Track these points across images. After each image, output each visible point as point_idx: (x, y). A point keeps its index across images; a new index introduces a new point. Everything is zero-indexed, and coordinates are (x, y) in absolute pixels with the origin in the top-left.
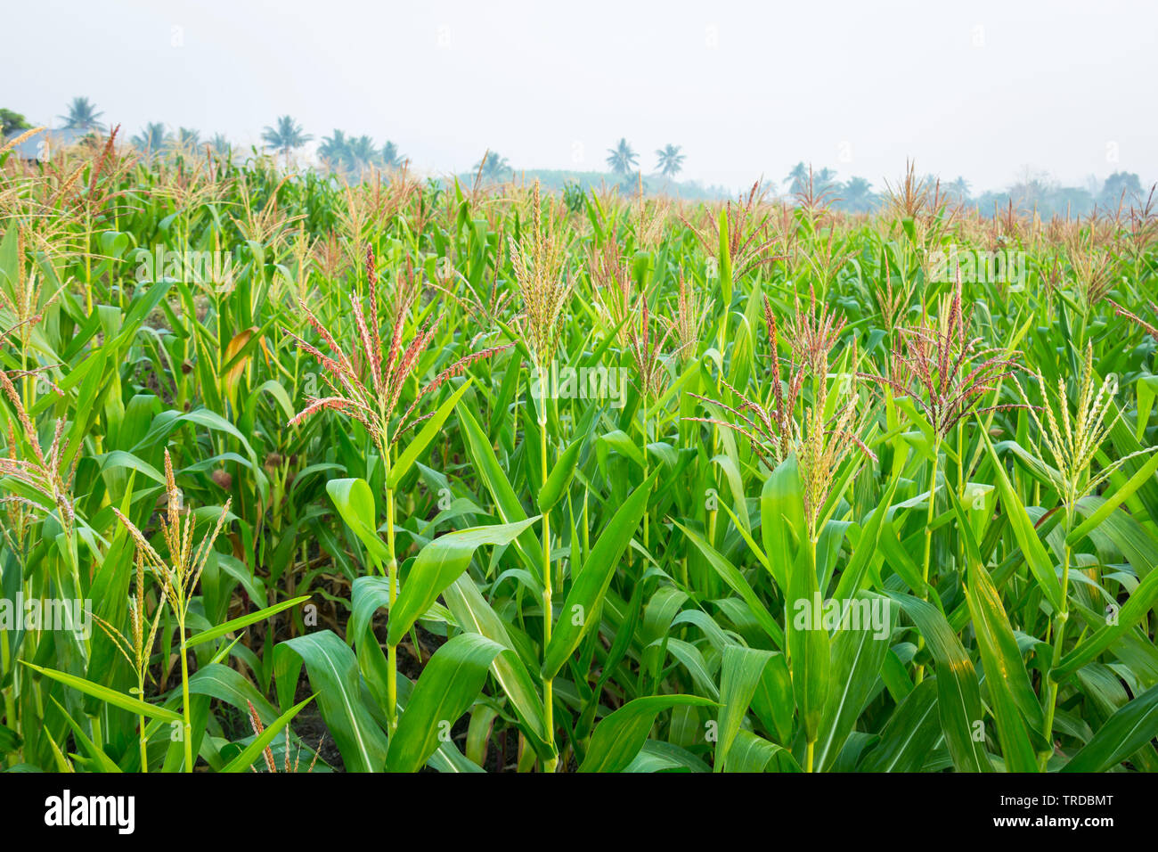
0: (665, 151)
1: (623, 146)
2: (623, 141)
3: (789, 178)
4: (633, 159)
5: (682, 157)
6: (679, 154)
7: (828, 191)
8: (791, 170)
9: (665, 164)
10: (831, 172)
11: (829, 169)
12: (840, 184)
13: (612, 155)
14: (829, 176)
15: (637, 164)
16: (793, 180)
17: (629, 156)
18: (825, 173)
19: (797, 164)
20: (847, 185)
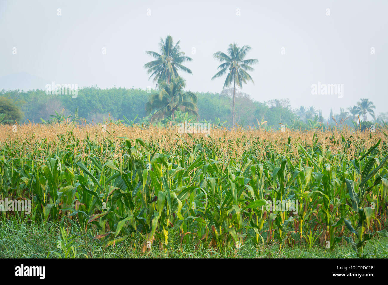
4: (184, 64)
5: (252, 61)
13: (155, 59)
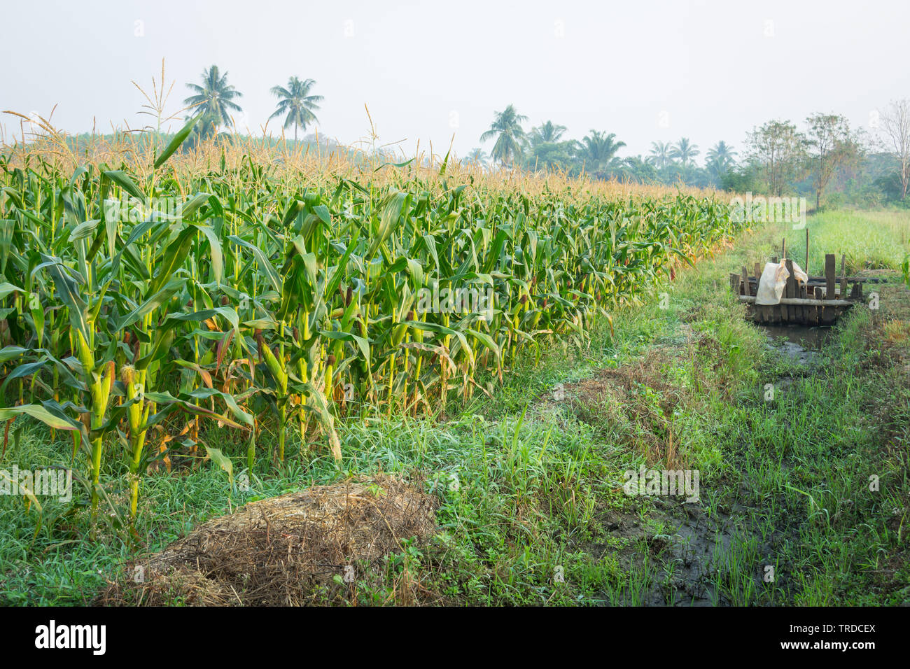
0: (289, 90)
1: (214, 80)
2: (214, 71)
3: (491, 133)
4: (233, 100)
5: (317, 98)
6: (310, 94)
7: (555, 153)
8: (494, 119)
9: (288, 110)
10: (559, 128)
11: (554, 124)
12: (574, 142)
14: (555, 134)
15: (239, 109)
16: (498, 134)
17: (226, 95)
18: (549, 129)
19: (503, 110)
20: (585, 144)
